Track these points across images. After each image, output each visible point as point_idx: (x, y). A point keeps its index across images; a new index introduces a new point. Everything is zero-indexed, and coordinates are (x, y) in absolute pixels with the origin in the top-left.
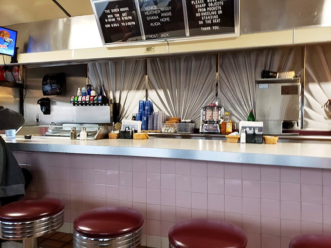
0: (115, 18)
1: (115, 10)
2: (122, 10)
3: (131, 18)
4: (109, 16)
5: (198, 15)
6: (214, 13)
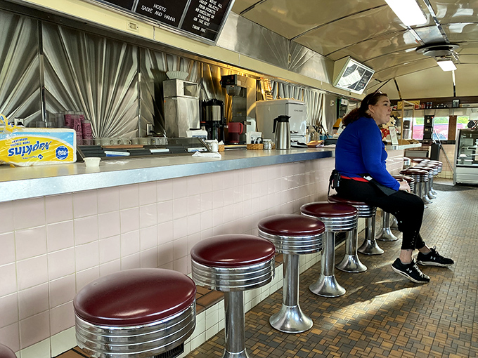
5: (197, 10)
6: (208, 15)
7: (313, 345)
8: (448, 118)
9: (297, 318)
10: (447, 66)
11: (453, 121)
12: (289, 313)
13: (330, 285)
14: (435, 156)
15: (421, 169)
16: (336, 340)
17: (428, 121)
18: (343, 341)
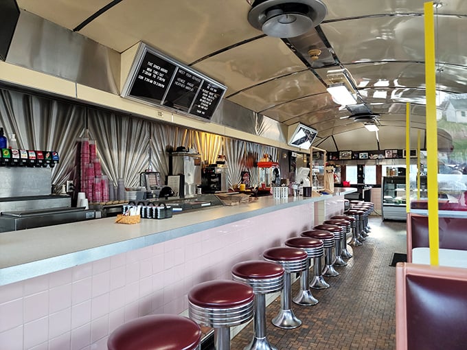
0: (153, 74)
1: (157, 67)
2: (162, 70)
3: (164, 80)
4: (148, 69)
5: (201, 100)
6: (207, 103)
7: (305, 334)
8: (375, 167)
9: (291, 318)
10: (372, 128)
11: (379, 169)
12: (285, 314)
13: (307, 296)
14: (368, 199)
15: (358, 210)
16: (319, 331)
17: (360, 169)
18: (324, 331)
